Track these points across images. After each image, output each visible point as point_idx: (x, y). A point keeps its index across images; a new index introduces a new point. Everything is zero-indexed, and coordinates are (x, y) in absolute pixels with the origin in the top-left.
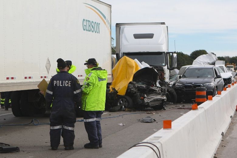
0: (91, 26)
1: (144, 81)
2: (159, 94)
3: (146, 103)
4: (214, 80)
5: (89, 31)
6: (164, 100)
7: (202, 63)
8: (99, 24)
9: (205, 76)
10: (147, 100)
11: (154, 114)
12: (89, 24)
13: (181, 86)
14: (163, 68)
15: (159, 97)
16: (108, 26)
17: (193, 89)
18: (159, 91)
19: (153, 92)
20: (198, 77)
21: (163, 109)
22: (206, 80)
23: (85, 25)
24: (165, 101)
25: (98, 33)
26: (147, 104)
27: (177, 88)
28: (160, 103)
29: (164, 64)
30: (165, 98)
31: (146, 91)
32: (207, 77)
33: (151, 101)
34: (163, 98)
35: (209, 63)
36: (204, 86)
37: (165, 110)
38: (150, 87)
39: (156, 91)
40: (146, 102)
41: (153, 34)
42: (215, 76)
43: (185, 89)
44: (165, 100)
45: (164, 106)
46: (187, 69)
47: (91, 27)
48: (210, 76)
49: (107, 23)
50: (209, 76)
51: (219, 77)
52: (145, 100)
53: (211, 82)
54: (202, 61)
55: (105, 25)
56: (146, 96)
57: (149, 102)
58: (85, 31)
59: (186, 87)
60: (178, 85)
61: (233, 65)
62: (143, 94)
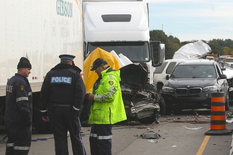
0: (64, 8)
1: (128, 84)
2: (150, 102)
3: (133, 114)
4: (217, 82)
5: (63, 15)
6: (156, 109)
7: (189, 56)
8: (72, 4)
9: (204, 76)
10: (134, 109)
11: (149, 128)
12: (62, 6)
13: (171, 90)
14: (145, 64)
15: (150, 106)
16: (80, 6)
17: (188, 94)
18: (149, 97)
19: (141, 98)
20: (194, 77)
21: (154, 123)
22: (206, 81)
23: (59, 7)
24: (158, 112)
25: (70, 17)
26: (134, 116)
27: (164, 93)
28: (151, 114)
29: (147, 59)
30: (158, 107)
31: (133, 98)
32: (206, 77)
33: (139, 112)
34: (155, 107)
35: (199, 56)
36: (204, 90)
37: (157, 123)
38: (137, 92)
39: (146, 97)
40: (133, 112)
41: (130, 16)
42: (218, 76)
43: (176, 95)
44: (158, 110)
45: (156, 119)
46: (177, 66)
47: (65, 10)
48: (211, 76)
49: (79, 3)
50: (209, 76)
51: (223, 77)
52: (132, 110)
53: (213, 85)
54: (188, 52)
55: (78, 5)
56: (132, 104)
57: (137, 112)
58: (59, 15)
59: (178, 91)
60: (166, 89)
61: (213, 56)
62: (128, 102)
